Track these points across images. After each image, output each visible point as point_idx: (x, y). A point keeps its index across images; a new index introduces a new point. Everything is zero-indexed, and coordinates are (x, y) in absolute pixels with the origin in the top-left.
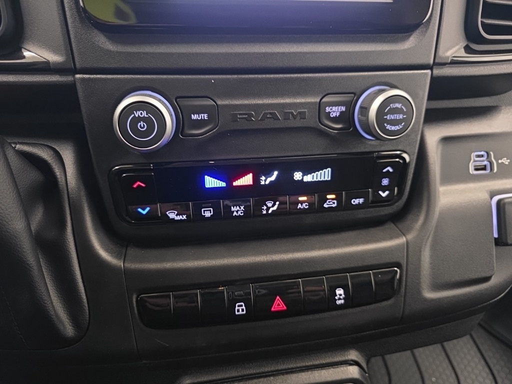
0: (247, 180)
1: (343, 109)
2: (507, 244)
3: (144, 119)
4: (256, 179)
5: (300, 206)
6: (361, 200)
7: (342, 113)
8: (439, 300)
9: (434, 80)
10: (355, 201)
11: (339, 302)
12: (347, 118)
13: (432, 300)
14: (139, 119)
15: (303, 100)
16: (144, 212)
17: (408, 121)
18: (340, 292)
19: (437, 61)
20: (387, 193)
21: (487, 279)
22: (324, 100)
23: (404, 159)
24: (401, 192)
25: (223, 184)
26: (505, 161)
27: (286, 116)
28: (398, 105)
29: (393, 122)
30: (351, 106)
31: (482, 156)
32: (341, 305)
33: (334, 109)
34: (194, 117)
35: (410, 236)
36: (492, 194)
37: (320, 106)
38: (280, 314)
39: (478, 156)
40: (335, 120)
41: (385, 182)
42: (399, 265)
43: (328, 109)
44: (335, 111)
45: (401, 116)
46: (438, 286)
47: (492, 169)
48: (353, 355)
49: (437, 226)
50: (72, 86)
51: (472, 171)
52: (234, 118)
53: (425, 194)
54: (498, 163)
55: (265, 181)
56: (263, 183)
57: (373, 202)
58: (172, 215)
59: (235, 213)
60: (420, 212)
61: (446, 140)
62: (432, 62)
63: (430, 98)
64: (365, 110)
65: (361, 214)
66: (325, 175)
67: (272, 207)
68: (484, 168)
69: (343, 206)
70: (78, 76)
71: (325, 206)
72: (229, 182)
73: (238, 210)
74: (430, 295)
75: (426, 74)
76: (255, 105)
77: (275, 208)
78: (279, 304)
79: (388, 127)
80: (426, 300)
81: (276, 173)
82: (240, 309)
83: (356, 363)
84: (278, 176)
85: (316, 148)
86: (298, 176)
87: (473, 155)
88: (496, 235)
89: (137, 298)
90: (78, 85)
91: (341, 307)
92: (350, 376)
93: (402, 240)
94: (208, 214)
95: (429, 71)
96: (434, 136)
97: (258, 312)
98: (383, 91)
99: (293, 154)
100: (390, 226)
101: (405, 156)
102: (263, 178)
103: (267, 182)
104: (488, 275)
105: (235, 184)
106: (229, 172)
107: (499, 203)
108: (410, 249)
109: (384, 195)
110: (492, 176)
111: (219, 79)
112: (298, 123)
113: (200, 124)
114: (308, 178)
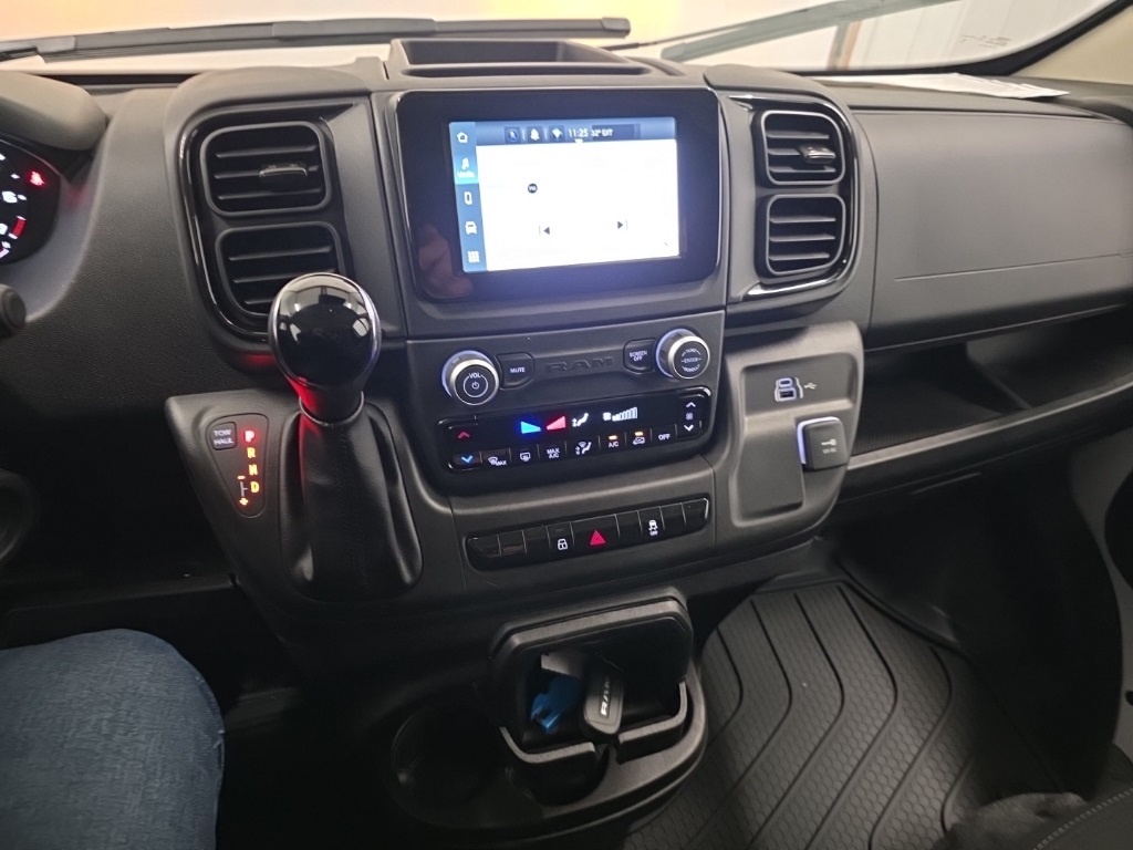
0: (560, 423)
1: (645, 353)
2: (813, 470)
3: (477, 380)
4: (569, 423)
5: (610, 445)
6: (668, 436)
7: (644, 357)
8: (750, 528)
9: (728, 317)
10: (663, 437)
11: (653, 533)
12: (649, 361)
13: (742, 529)
14: (474, 380)
15: (608, 349)
16: (468, 461)
17: (702, 363)
18: (653, 523)
19: (730, 301)
20: (692, 427)
21: (798, 506)
22: (628, 346)
23: (705, 394)
24: (705, 426)
25: (537, 429)
26: (811, 386)
27: (594, 364)
28: (693, 350)
29: (690, 365)
30: (651, 350)
31: (788, 382)
32: (655, 536)
33: (637, 353)
34: (513, 371)
35: (717, 467)
36: (799, 421)
37: (624, 353)
38: (600, 549)
39: (783, 383)
40: (639, 363)
41: (689, 416)
42: (707, 496)
43: (631, 355)
44: (638, 356)
45: (696, 359)
46: (747, 515)
47: (798, 394)
48: (672, 592)
49: (743, 457)
50: (403, 352)
51: (778, 397)
52: (548, 369)
53: (730, 425)
54: (804, 389)
55: (576, 423)
56: (574, 425)
57: (679, 437)
58: (493, 461)
59: (551, 456)
60: (726, 443)
61: (749, 370)
62: (724, 303)
63: (726, 327)
64: (664, 354)
65: (669, 449)
66: (631, 414)
67: (585, 447)
68: (791, 394)
69: (651, 441)
70: (409, 342)
71: (635, 443)
72: (544, 428)
73: (553, 453)
74: (739, 523)
75: (720, 315)
76: (567, 356)
77: (588, 448)
78: (597, 539)
79: (686, 369)
80: (736, 529)
81: (586, 415)
82: (562, 545)
83: (674, 599)
84: (589, 418)
85: (622, 390)
86: (607, 416)
87: (778, 383)
88: (803, 461)
89: (466, 541)
90: (409, 350)
91: (655, 539)
92: (669, 610)
93: (708, 472)
94: (526, 459)
95: (722, 312)
96: (736, 366)
97: (580, 547)
98: (679, 336)
99: (600, 396)
100: (699, 459)
101: (707, 391)
102: (575, 420)
103: (579, 424)
104: (798, 501)
105: (550, 427)
106: (542, 419)
107: (805, 430)
108: (718, 480)
109: (690, 428)
110: (799, 402)
111: (535, 336)
112: (606, 369)
113: (518, 376)
114: (617, 418)
